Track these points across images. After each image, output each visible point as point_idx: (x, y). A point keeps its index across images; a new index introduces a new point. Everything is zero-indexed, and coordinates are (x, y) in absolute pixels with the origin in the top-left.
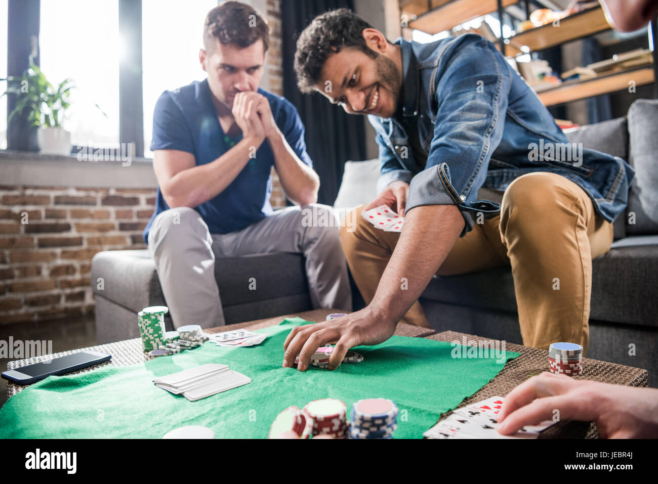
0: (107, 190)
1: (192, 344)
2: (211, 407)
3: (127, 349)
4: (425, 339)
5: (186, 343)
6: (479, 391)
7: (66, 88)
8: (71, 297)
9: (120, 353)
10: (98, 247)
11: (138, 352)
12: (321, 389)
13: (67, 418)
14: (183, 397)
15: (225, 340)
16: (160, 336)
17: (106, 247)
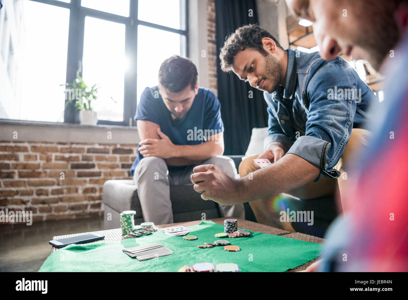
0: (116, 145)
1: (147, 232)
2: (149, 265)
3: (114, 233)
4: (282, 236)
5: (144, 231)
6: (300, 266)
7: (95, 89)
8: (93, 206)
9: (110, 235)
10: (109, 177)
11: (119, 235)
12: (209, 259)
13: (77, 264)
14: (136, 258)
15: (173, 232)
16: (131, 227)
17: (114, 178)
